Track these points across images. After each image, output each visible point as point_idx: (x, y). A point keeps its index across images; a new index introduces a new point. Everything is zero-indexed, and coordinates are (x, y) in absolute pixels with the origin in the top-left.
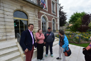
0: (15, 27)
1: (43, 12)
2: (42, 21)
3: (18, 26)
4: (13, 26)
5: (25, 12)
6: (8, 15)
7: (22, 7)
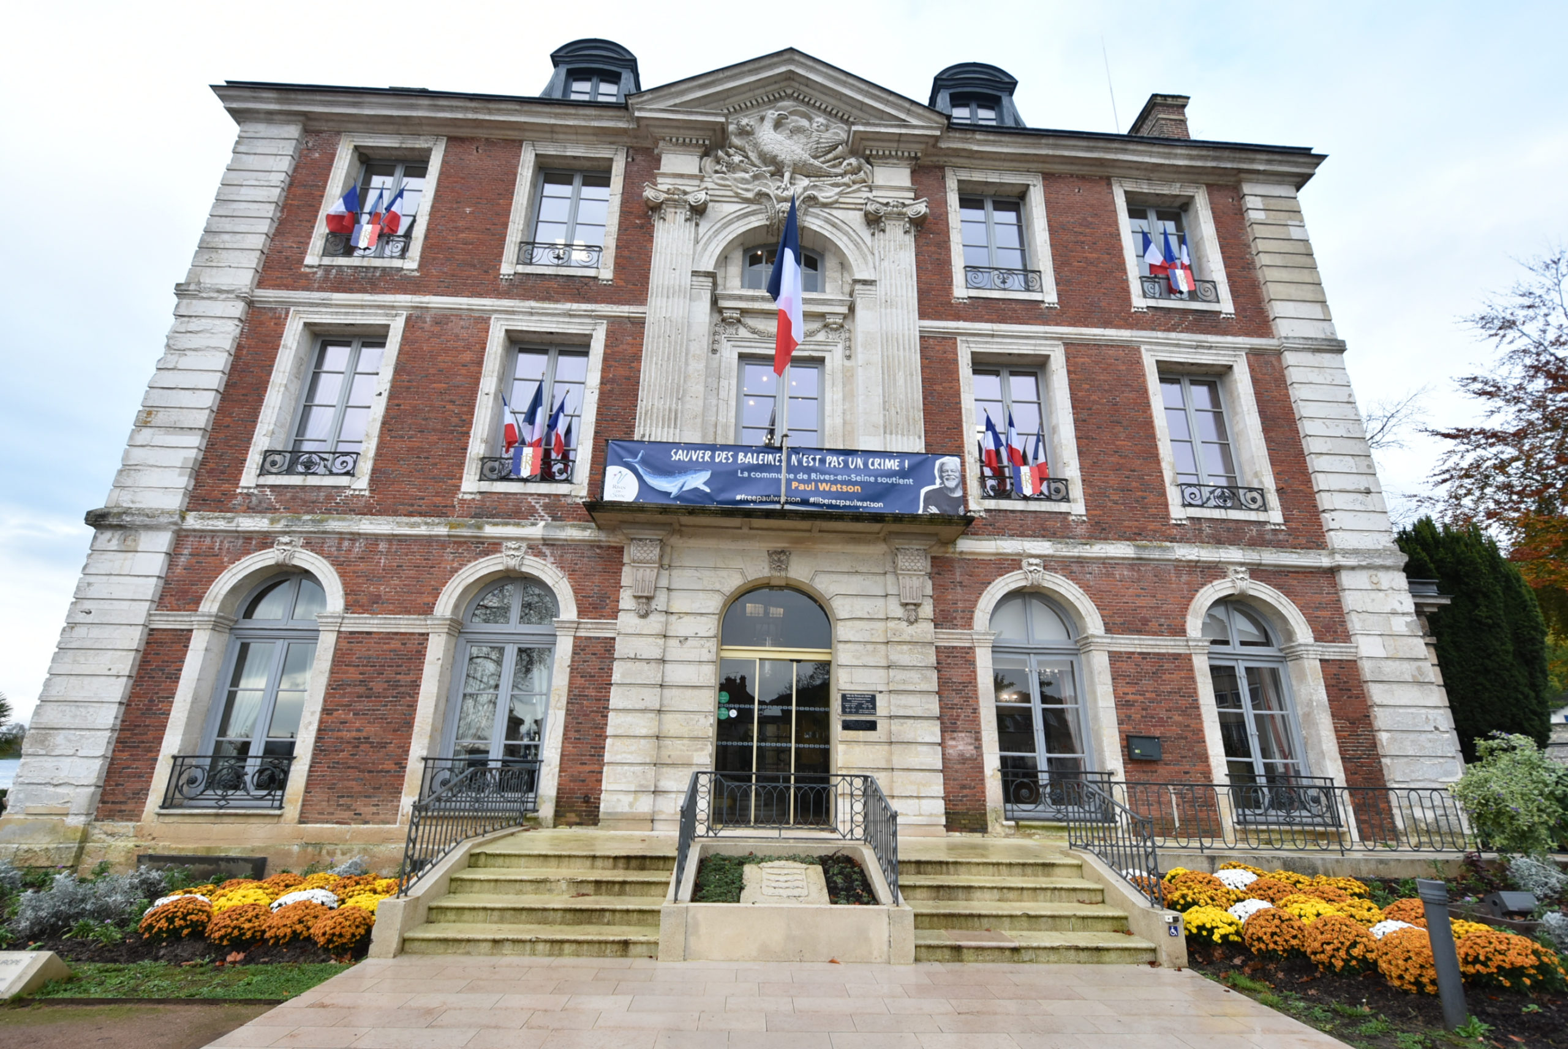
0: (724, 727)
1: (1009, 546)
2: (996, 649)
3: (745, 716)
4: (706, 714)
5: (805, 588)
6: (686, 639)
7: (779, 558)
